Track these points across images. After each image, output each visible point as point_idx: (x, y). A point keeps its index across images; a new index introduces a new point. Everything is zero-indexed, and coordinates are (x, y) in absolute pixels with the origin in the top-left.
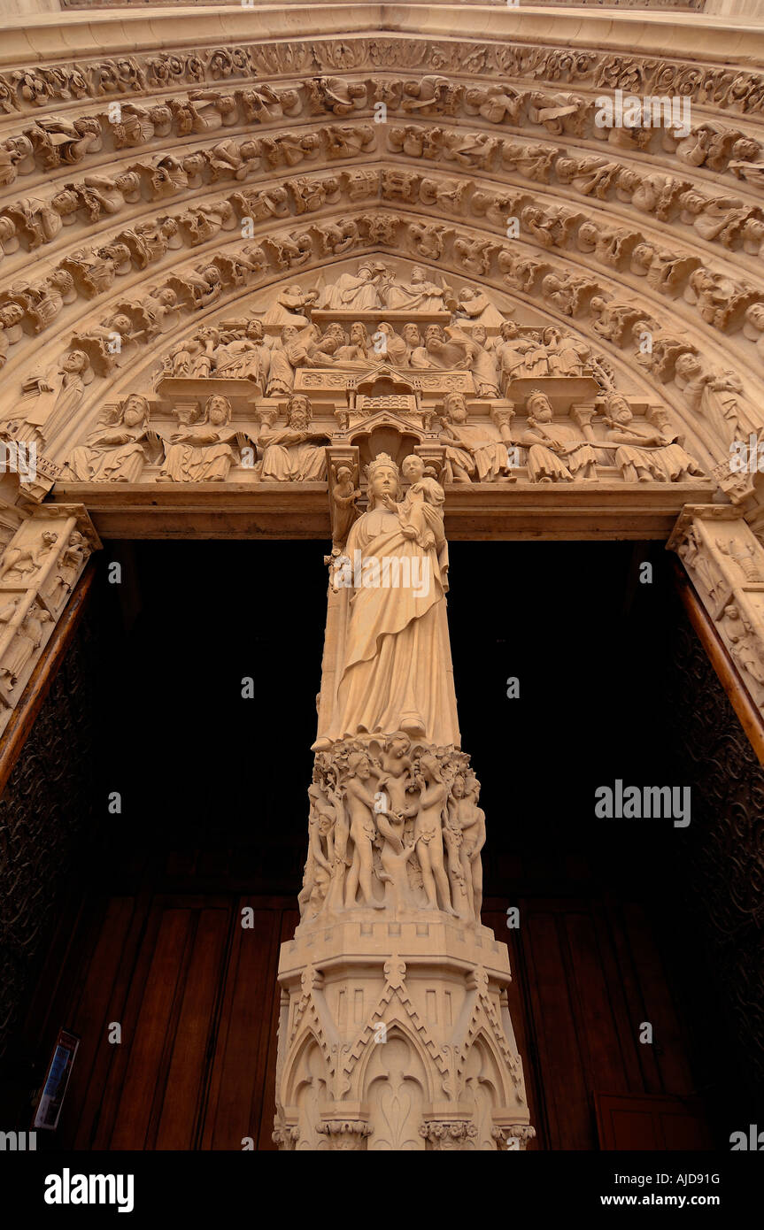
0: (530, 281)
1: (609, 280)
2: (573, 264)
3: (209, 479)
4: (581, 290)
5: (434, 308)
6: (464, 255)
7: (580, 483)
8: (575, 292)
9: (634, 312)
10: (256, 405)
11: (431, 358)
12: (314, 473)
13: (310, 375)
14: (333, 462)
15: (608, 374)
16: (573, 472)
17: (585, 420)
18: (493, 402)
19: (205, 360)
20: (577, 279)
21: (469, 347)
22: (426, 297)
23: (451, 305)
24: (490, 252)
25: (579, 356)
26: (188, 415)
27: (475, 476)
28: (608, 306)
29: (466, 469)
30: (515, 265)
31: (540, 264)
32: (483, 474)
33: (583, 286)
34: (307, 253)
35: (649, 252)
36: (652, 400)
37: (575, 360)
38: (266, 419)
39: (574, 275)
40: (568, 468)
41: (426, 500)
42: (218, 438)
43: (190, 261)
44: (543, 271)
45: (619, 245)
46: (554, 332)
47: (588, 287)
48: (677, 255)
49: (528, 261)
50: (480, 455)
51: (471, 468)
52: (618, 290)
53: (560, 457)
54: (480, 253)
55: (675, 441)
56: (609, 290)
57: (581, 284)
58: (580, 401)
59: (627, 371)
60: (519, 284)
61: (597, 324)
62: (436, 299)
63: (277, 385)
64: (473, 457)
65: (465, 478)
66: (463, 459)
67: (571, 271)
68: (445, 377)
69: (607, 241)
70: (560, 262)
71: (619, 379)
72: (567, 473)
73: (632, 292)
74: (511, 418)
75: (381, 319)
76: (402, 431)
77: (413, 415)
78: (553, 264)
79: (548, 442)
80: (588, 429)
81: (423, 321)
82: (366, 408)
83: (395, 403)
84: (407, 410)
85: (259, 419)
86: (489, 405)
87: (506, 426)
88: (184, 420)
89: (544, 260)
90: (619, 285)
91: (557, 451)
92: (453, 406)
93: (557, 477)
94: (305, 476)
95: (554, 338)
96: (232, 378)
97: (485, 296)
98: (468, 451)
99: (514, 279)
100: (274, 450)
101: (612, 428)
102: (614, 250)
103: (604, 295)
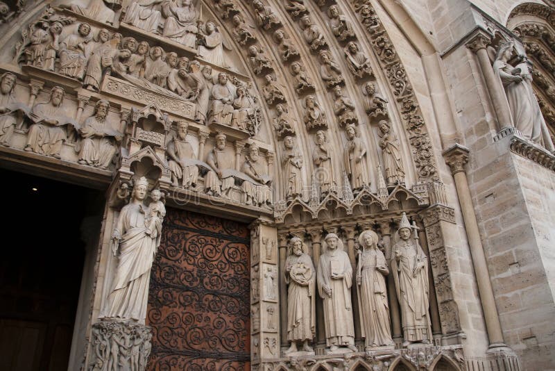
1: (278, 66)
2: (267, 45)
3: (53, 155)
4: (264, 67)
5: (188, 42)
8: (261, 66)
9: (280, 97)
10: (79, 93)
11: (179, 80)
12: (107, 164)
13: (112, 81)
14: (121, 179)
15: (259, 122)
16: (221, 191)
17: (239, 150)
18: (201, 128)
19: (53, 53)
20: (265, 58)
21: (200, 86)
22: (188, 32)
23: (201, 42)
25: (248, 116)
26: (37, 89)
27: (181, 181)
28: (273, 83)
29: (177, 177)
31: (252, 36)
32: (184, 183)
33: (266, 66)
35: (298, 68)
36: (270, 148)
37: (244, 118)
38: (82, 105)
39: (265, 54)
40: (221, 186)
41: (158, 216)
42: (58, 122)
44: (253, 41)
46: (242, 92)
47: (268, 68)
48: (307, 79)
50: (186, 169)
51: (180, 177)
52: (280, 76)
53: (219, 179)
55: (268, 183)
56: (277, 74)
58: (240, 140)
59: (267, 121)
61: (265, 89)
62: (193, 35)
63: (92, 82)
64: (182, 170)
65: (176, 183)
66: (178, 172)
67: (268, 53)
68: (182, 104)
69: (286, 47)
71: (263, 128)
72: (219, 192)
73: (285, 82)
76: (155, 165)
77: (161, 149)
79: (218, 171)
80: (238, 155)
82: (141, 139)
83: (155, 138)
84: (159, 146)
85: (78, 102)
86: (198, 129)
87: (202, 145)
88: (35, 92)
89: (255, 34)
90: (281, 73)
91: (219, 176)
92: (181, 129)
93: (214, 193)
94: (101, 165)
95: (241, 96)
96: (68, 76)
97: (219, 35)
98: (181, 167)
99: (237, 34)
100: (88, 143)
101: (248, 162)
102: (286, 55)
103: (273, 76)
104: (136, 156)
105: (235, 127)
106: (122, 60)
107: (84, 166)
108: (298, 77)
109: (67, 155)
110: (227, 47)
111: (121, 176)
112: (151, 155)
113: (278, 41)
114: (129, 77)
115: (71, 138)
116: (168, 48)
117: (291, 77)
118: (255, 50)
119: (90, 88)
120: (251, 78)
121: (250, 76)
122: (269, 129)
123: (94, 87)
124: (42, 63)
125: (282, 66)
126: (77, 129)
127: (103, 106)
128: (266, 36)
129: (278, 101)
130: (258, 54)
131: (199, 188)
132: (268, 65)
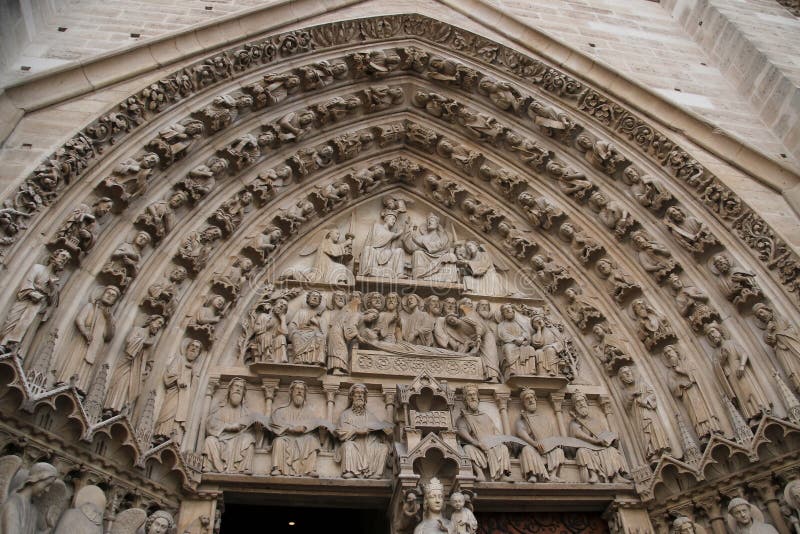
0: (522, 255)
1: (579, 273)
2: (555, 249)
3: (308, 474)
4: (559, 280)
5: (448, 277)
6: (471, 212)
7: (554, 482)
8: (555, 280)
9: (595, 314)
10: (324, 383)
11: (449, 330)
12: (380, 471)
13: (363, 356)
14: (404, 488)
15: (574, 357)
16: (549, 472)
17: (558, 406)
18: (496, 388)
19: (282, 339)
20: (557, 267)
21: (479, 330)
22: (444, 264)
23: (465, 271)
24: (492, 219)
25: (557, 354)
26: (272, 390)
27: (487, 471)
28: (578, 298)
29: (481, 467)
30: (511, 236)
31: (531, 244)
32: (493, 474)
33: (561, 277)
34: (345, 198)
35: (607, 268)
36: (602, 391)
37: (553, 359)
38: (331, 397)
39: (556, 261)
40: (546, 466)
41: (467, 530)
42: (306, 428)
43: (258, 221)
44: (535, 249)
45: (588, 254)
46: (540, 323)
47: (565, 279)
48: (626, 279)
49: (521, 238)
50: (491, 453)
51: (485, 466)
52: (585, 286)
53: (541, 455)
54: (484, 216)
55: (614, 444)
56: (580, 283)
57: (559, 273)
58: (555, 391)
59: (586, 353)
60: (514, 252)
61: (569, 309)
63: (338, 363)
64: (485, 455)
65: (481, 476)
66: (480, 460)
67: (558, 258)
68: (462, 363)
69: (581, 244)
70: (545, 243)
71: (583, 364)
72: (546, 475)
73: (595, 291)
74: (508, 403)
75: (410, 289)
76: (446, 457)
77: (450, 433)
78: (540, 243)
79: (536, 444)
80: (559, 414)
81: (444, 293)
82: (418, 425)
83: (437, 420)
84: (446, 429)
85: (325, 395)
86: (493, 391)
87: (504, 412)
88: (270, 395)
89: (533, 239)
90: (586, 280)
91: (540, 451)
92: (470, 398)
93: (539, 478)
94: (373, 474)
95: (540, 328)
96: (307, 363)
97: (486, 254)
98: (483, 451)
99: (510, 246)
100: (350, 448)
101: (576, 420)
102: (585, 254)
103: (576, 288)
104: (417, 450)
105: (543, 375)
106: (369, 324)
107: (351, 481)
108: (611, 279)
109: (325, 470)
110: (501, 268)
111: (404, 484)
112: (438, 445)
113: (568, 238)
114: (383, 344)
115: (326, 445)
116: (424, 292)
117: (601, 281)
118: (540, 260)
119: (337, 372)
120: (547, 300)
121: (544, 298)
122: (592, 364)
123: (342, 370)
124: (272, 356)
125: (584, 270)
126: (332, 432)
127: (358, 392)
128: (549, 236)
129: (593, 321)
130: (545, 264)
131: (516, 475)
132: (565, 275)
